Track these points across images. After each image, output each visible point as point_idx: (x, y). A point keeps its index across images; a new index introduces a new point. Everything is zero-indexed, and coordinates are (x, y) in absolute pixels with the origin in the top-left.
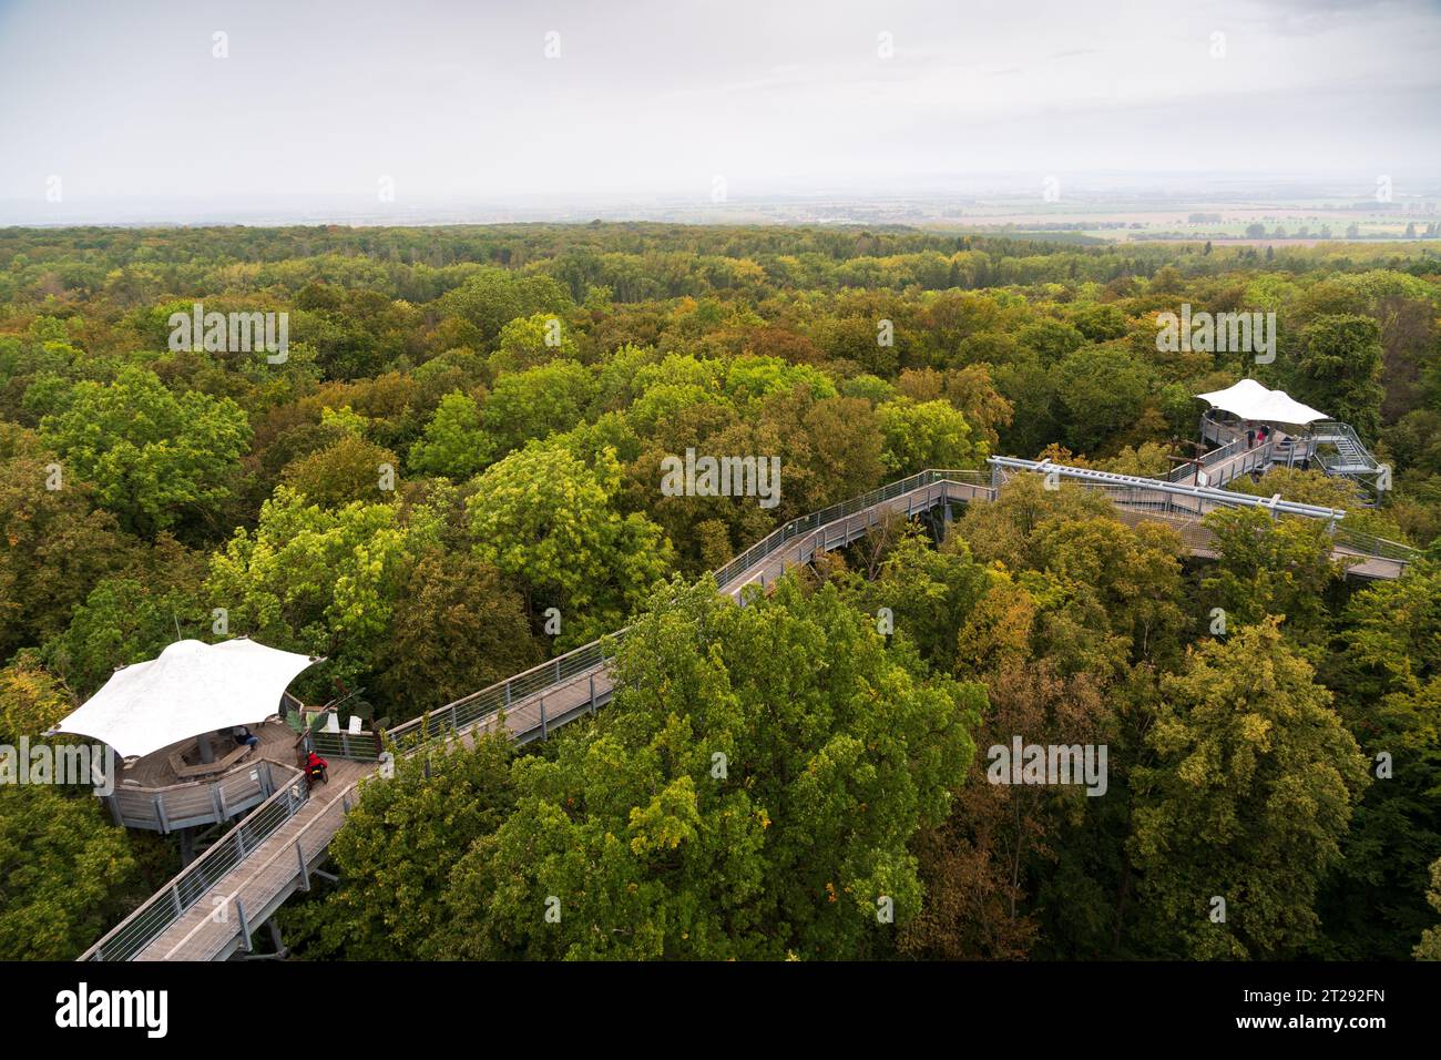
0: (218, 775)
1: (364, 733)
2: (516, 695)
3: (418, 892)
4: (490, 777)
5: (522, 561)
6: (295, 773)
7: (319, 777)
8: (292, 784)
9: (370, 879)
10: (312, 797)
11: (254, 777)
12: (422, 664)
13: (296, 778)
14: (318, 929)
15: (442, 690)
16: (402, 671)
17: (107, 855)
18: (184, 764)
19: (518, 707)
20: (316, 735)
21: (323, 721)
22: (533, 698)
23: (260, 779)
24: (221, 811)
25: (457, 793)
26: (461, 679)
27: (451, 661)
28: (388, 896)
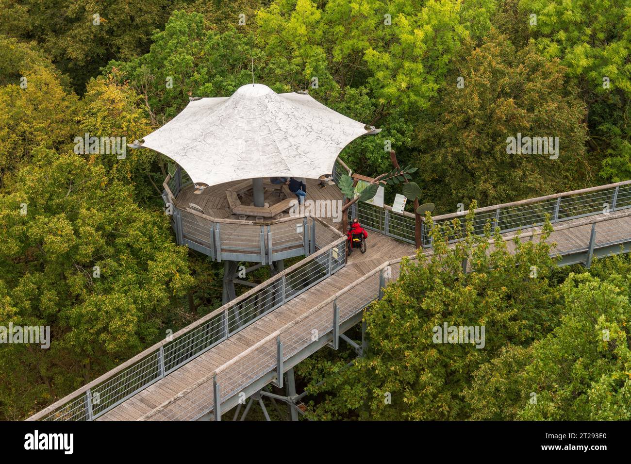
0: (268, 220)
1: (407, 213)
2: (564, 214)
3: (440, 383)
4: (525, 288)
5: (584, 62)
6: (337, 237)
7: (358, 245)
8: (333, 247)
9: (395, 356)
10: (349, 263)
11: (300, 230)
12: (465, 152)
13: (339, 241)
14: (341, 387)
15: (482, 186)
16: (445, 157)
17: (174, 268)
18: (238, 202)
19: (565, 226)
20: (362, 204)
21: (371, 192)
22: (583, 221)
23: (304, 233)
24: (267, 254)
25: (494, 298)
26: (503, 180)
27: (494, 157)
28: (410, 377)
